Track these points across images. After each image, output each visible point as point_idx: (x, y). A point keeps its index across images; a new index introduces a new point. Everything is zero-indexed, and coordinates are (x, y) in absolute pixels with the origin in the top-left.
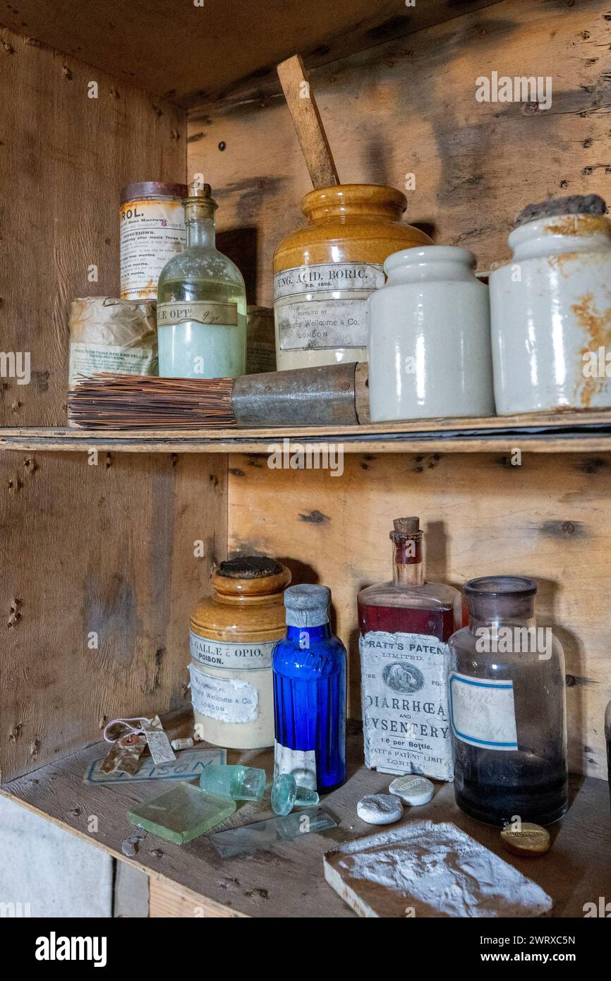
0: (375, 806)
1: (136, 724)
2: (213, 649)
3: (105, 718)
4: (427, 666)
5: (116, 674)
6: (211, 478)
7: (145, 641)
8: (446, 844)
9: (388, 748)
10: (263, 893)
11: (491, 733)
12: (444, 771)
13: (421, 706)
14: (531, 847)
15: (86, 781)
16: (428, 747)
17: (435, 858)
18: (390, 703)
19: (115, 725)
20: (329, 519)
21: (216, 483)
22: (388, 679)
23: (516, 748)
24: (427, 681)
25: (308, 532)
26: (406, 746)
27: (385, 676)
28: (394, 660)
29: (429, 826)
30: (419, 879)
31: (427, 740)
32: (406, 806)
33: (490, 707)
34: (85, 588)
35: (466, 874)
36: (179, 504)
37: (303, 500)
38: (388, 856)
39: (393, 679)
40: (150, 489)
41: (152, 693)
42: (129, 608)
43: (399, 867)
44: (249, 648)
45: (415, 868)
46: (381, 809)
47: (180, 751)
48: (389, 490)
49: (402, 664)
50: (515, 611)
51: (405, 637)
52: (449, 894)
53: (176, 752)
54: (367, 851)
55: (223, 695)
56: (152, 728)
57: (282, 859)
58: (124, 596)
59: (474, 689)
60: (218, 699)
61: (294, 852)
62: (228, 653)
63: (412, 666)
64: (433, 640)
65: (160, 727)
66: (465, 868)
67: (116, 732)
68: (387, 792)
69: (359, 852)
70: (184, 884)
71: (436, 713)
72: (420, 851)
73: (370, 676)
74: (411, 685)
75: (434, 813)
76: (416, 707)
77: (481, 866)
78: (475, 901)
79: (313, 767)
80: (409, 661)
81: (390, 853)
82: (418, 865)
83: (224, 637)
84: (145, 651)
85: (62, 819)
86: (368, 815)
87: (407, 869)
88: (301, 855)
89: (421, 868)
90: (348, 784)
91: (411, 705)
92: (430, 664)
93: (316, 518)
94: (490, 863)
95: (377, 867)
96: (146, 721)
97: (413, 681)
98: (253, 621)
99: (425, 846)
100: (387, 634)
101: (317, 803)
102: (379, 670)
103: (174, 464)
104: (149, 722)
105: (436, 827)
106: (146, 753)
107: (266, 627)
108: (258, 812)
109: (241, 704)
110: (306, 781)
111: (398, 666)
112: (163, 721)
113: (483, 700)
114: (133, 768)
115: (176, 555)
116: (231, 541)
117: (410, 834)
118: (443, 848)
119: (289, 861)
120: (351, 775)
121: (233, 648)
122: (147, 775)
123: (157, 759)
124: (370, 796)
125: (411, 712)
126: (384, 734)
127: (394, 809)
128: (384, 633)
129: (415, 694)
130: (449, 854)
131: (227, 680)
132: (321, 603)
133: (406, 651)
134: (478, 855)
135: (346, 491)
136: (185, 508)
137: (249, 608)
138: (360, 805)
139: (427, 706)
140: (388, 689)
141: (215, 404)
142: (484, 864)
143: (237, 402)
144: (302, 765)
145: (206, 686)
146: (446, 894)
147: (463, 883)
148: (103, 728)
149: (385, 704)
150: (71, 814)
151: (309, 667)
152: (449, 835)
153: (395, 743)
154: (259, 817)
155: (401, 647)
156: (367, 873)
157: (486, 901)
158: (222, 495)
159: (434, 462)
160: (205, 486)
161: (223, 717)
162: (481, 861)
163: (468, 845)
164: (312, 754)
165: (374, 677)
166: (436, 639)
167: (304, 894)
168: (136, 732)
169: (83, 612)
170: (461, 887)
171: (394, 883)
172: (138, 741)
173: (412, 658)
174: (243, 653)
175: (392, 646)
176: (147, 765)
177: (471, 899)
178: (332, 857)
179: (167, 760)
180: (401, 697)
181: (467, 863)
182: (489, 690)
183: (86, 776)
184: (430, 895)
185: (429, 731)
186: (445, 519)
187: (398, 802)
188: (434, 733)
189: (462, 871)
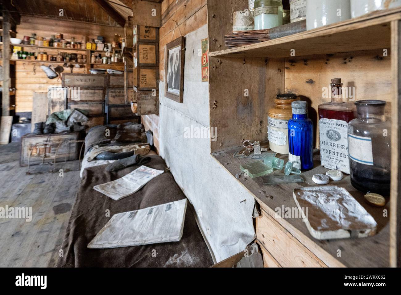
0: (318, 177)
1: (252, 142)
2: (273, 121)
3: (243, 139)
4: (342, 132)
5: (247, 127)
6: (279, 69)
7: (256, 118)
8: (340, 195)
9: (328, 160)
10: (272, 197)
11: (362, 157)
12: (348, 171)
13: (340, 146)
14: (376, 203)
15: (233, 156)
16: (342, 161)
17: (334, 198)
18: (329, 144)
19: (246, 142)
20: (315, 82)
21: (281, 71)
22: (328, 135)
23: (372, 165)
24: (342, 137)
25: (308, 87)
26: (334, 160)
27: (327, 134)
28: (330, 129)
29: (336, 187)
30: (325, 204)
31: (342, 159)
32: (331, 180)
33: (361, 147)
34: (237, 100)
35: (344, 207)
36: (268, 77)
37: (307, 76)
38: (316, 194)
39: (330, 135)
40: (258, 72)
41: (259, 134)
42: (251, 108)
43: (319, 199)
44: (283, 121)
45: (325, 200)
46: (320, 178)
47: (263, 152)
48: (334, 71)
49: (333, 131)
50: (375, 112)
51: (334, 121)
52: (335, 212)
53: (262, 152)
54: (310, 191)
55: (276, 136)
56: (257, 144)
57: (282, 188)
58: (249, 104)
59: (356, 140)
60: (274, 137)
61: (287, 187)
62: (277, 122)
63: (337, 132)
64: (344, 122)
65: (259, 144)
66: (345, 204)
67: (247, 144)
68: (325, 174)
69: (307, 191)
70: (249, 189)
71: (345, 149)
72: (329, 195)
73: (322, 134)
74: (336, 138)
75: (340, 184)
76: (338, 146)
77: (351, 205)
78: (344, 217)
79: (300, 162)
80: (335, 129)
81: (318, 193)
82: (326, 200)
83: (276, 117)
84: (256, 121)
85: (223, 165)
86: (315, 180)
87: (322, 199)
88: (289, 188)
89: (327, 201)
90: (313, 169)
91: (336, 145)
92: (343, 131)
93: (311, 82)
94: (355, 205)
95: (311, 197)
96: (255, 142)
97: (337, 137)
98: (285, 113)
99: (332, 194)
100: (328, 119)
101: (300, 173)
102: (325, 132)
103: (266, 64)
104: (256, 142)
105: (339, 189)
106: (253, 151)
107: (289, 115)
108: (280, 173)
109: (281, 139)
110: (297, 166)
111: (332, 131)
112: (260, 143)
113: (359, 145)
114: (247, 154)
115: (267, 93)
116: (286, 90)
117: (328, 189)
118: (339, 196)
119: (284, 190)
120: (315, 167)
121: (278, 121)
122: (251, 157)
123: (255, 153)
124: (318, 174)
125: (336, 148)
126: (327, 155)
127: (325, 180)
128: (326, 119)
129: (338, 141)
130: (340, 198)
131: (277, 131)
132: (303, 107)
133: (334, 126)
134: (351, 201)
135: (320, 72)
136: (270, 79)
137: (285, 108)
138: (314, 176)
139: (342, 146)
140: (328, 139)
141: (264, 37)
142: (352, 204)
143: (271, 36)
144: (296, 160)
145: (271, 133)
146: (334, 212)
147: (342, 209)
148: (243, 142)
149: (327, 144)
150: (226, 164)
151: (298, 128)
152: (343, 192)
153: (331, 158)
154: (280, 174)
155: (333, 124)
156: (307, 198)
157: (349, 218)
158: (283, 75)
159: (350, 60)
160: (277, 72)
161: (276, 143)
162: (352, 203)
163: (349, 197)
164: (299, 157)
165: (323, 134)
166: (346, 122)
167: (285, 201)
168: (252, 145)
169: (236, 107)
170: (340, 211)
171: (315, 203)
172: (252, 147)
173: (337, 128)
174: (281, 123)
175: (329, 124)
176: (252, 154)
177: (343, 216)
178: (296, 191)
179: (258, 153)
180: (333, 142)
181: (346, 203)
182: (361, 141)
183: (234, 155)
184: (327, 210)
185: (343, 155)
186: (354, 80)
187: (327, 178)
188: (344, 156)
189: (343, 205)
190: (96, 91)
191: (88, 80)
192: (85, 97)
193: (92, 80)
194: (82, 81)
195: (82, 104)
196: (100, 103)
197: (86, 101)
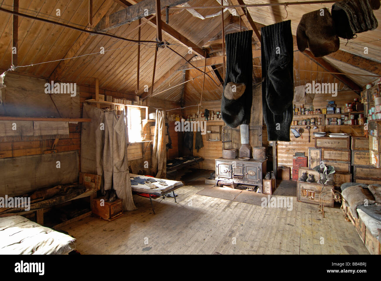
190: (343, 152)
191: (334, 143)
192: (335, 157)
193: (337, 142)
194: (329, 143)
195: (332, 162)
196: (346, 162)
197: (335, 160)
